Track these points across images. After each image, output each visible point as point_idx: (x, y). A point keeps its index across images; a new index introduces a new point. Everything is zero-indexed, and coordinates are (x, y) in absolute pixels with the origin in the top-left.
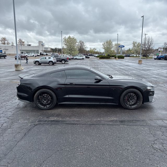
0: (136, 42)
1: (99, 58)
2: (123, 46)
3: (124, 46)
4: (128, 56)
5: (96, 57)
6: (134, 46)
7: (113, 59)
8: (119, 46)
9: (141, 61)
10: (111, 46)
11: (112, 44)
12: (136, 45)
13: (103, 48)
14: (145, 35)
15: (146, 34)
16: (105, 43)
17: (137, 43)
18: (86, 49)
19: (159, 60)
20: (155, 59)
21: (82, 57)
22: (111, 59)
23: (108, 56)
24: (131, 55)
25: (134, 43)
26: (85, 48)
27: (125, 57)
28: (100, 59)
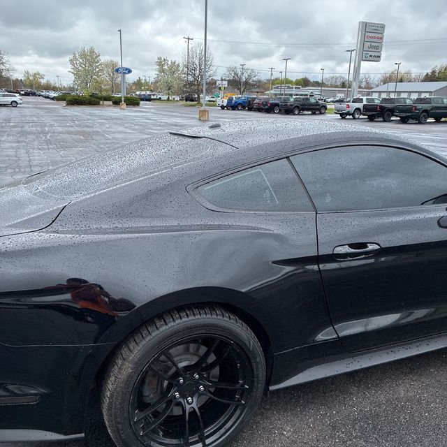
0: (164, 60)
1: (64, 103)
2: (127, 69)
3: (130, 71)
4: (147, 100)
5: (53, 99)
6: (162, 71)
7: (110, 106)
8: (117, 70)
9: (205, 111)
10: (97, 67)
11: (98, 62)
12: (166, 67)
13: (73, 73)
14: (187, 40)
15: (189, 39)
16: (77, 55)
17: (169, 63)
18: (11, 74)
19: (233, 110)
20: (223, 107)
21: (10, 99)
22: (103, 105)
23: (91, 96)
24: (155, 97)
25: (161, 63)
26: (8, 70)
27: (141, 102)
28: (68, 105)
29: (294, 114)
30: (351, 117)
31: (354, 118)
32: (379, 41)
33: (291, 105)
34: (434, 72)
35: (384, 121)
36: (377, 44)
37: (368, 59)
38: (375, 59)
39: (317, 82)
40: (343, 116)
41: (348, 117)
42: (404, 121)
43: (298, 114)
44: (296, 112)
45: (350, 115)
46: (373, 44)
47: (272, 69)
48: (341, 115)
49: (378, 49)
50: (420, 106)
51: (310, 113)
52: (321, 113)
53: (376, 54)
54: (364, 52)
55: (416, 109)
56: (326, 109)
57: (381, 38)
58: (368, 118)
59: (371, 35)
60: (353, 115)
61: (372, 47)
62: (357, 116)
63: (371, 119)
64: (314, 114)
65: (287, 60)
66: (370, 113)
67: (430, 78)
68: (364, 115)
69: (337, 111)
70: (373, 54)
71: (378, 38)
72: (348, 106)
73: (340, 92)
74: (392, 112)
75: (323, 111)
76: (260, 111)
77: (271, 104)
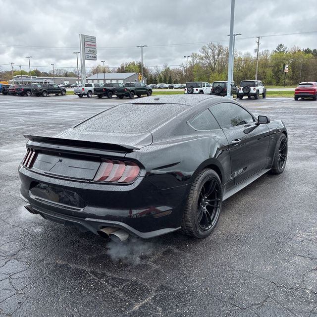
29: (44, 96)
30: (86, 96)
31: (88, 97)
32: (94, 47)
33: (41, 90)
34: (123, 67)
35: (109, 98)
36: (92, 49)
37: (89, 58)
38: (94, 59)
39: (46, 73)
40: (81, 96)
41: (84, 96)
42: (120, 97)
43: (46, 96)
44: (45, 95)
45: (85, 95)
46: (90, 49)
47: (12, 63)
48: (79, 95)
49: (94, 52)
50: (129, 88)
51: (54, 95)
52: (62, 95)
53: (94, 56)
54: (86, 54)
55: (127, 90)
56: (66, 91)
57: (95, 46)
58: (98, 97)
59: (88, 43)
60: (87, 95)
61: (90, 51)
62: (90, 96)
63: (100, 97)
64: (57, 95)
65: (29, 57)
66: (99, 93)
67: (122, 70)
68: (95, 94)
69: (76, 93)
70: (92, 55)
71: (93, 45)
72: (83, 89)
73: (66, 80)
74: (112, 92)
75: (64, 93)
76: (14, 95)
77: (24, 89)
